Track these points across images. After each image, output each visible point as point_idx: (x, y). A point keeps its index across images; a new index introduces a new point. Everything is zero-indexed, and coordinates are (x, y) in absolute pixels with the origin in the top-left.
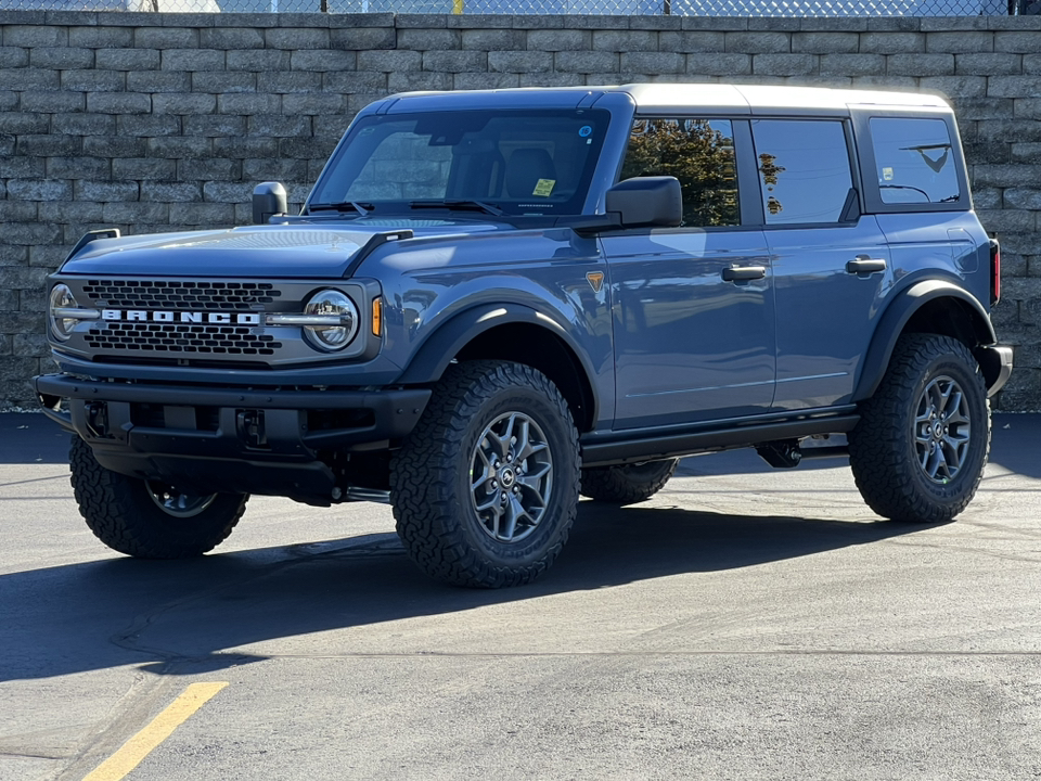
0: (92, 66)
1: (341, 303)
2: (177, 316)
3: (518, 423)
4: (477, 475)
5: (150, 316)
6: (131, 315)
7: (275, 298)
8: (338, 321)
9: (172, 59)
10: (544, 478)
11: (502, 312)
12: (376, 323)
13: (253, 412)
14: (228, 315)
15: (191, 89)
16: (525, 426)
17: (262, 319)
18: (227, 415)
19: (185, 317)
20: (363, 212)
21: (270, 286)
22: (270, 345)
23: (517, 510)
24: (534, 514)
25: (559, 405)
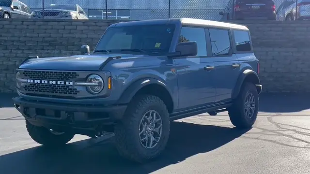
0: (64, 29)
1: (98, 79)
2: (49, 82)
3: (153, 113)
4: (141, 130)
5: (41, 82)
6: (36, 81)
7: (77, 77)
8: (97, 84)
9: (79, 28)
10: (160, 129)
11: (148, 81)
12: (109, 85)
13: (71, 113)
14: (63, 82)
15: (82, 33)
16: (155, 114)
17: (73, 84)
18: (63, 113)
19: (51, 82)
20: (109, 52)
21: (75, 73)
22: (76, 92)
23: (152, 139)
24: (157, 139)
25: (164, 107)
